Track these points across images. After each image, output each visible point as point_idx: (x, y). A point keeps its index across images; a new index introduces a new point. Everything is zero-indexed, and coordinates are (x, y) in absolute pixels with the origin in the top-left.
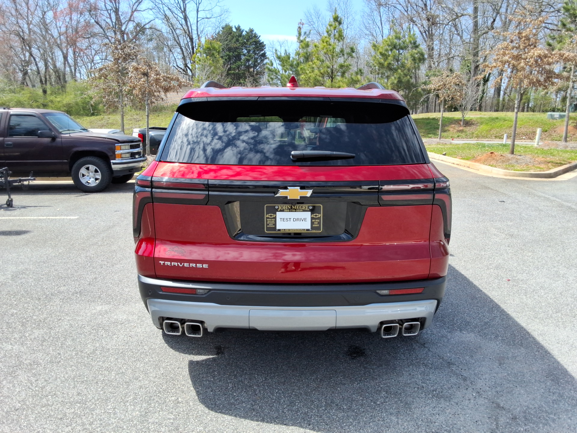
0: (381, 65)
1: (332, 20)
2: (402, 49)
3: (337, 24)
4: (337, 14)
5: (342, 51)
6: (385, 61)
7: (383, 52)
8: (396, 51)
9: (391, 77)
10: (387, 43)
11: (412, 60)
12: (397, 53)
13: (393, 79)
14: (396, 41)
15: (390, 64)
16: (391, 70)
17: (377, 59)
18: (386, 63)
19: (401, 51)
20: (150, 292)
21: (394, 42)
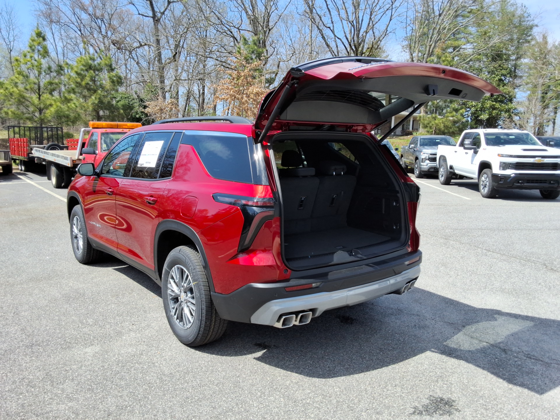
0: (78, 84)
1: (34, 35)
2: (98, 70)
3: (41, 39)
4: (40, 29)
5: (49, 68)
6: (82, 81)
7: (79, 72)
8: (92, 72)
9: (90, 97)
10: (82, 63)
11: (111, 82)
12: (94, 74)
13: (93, 99)
14: (90, 62)
15: (88, 84)
16: (89, 90)
17: (73, 78)
18: (83, 83)
19: (97, 73)
20: (276, 294)
21: (88, 63)
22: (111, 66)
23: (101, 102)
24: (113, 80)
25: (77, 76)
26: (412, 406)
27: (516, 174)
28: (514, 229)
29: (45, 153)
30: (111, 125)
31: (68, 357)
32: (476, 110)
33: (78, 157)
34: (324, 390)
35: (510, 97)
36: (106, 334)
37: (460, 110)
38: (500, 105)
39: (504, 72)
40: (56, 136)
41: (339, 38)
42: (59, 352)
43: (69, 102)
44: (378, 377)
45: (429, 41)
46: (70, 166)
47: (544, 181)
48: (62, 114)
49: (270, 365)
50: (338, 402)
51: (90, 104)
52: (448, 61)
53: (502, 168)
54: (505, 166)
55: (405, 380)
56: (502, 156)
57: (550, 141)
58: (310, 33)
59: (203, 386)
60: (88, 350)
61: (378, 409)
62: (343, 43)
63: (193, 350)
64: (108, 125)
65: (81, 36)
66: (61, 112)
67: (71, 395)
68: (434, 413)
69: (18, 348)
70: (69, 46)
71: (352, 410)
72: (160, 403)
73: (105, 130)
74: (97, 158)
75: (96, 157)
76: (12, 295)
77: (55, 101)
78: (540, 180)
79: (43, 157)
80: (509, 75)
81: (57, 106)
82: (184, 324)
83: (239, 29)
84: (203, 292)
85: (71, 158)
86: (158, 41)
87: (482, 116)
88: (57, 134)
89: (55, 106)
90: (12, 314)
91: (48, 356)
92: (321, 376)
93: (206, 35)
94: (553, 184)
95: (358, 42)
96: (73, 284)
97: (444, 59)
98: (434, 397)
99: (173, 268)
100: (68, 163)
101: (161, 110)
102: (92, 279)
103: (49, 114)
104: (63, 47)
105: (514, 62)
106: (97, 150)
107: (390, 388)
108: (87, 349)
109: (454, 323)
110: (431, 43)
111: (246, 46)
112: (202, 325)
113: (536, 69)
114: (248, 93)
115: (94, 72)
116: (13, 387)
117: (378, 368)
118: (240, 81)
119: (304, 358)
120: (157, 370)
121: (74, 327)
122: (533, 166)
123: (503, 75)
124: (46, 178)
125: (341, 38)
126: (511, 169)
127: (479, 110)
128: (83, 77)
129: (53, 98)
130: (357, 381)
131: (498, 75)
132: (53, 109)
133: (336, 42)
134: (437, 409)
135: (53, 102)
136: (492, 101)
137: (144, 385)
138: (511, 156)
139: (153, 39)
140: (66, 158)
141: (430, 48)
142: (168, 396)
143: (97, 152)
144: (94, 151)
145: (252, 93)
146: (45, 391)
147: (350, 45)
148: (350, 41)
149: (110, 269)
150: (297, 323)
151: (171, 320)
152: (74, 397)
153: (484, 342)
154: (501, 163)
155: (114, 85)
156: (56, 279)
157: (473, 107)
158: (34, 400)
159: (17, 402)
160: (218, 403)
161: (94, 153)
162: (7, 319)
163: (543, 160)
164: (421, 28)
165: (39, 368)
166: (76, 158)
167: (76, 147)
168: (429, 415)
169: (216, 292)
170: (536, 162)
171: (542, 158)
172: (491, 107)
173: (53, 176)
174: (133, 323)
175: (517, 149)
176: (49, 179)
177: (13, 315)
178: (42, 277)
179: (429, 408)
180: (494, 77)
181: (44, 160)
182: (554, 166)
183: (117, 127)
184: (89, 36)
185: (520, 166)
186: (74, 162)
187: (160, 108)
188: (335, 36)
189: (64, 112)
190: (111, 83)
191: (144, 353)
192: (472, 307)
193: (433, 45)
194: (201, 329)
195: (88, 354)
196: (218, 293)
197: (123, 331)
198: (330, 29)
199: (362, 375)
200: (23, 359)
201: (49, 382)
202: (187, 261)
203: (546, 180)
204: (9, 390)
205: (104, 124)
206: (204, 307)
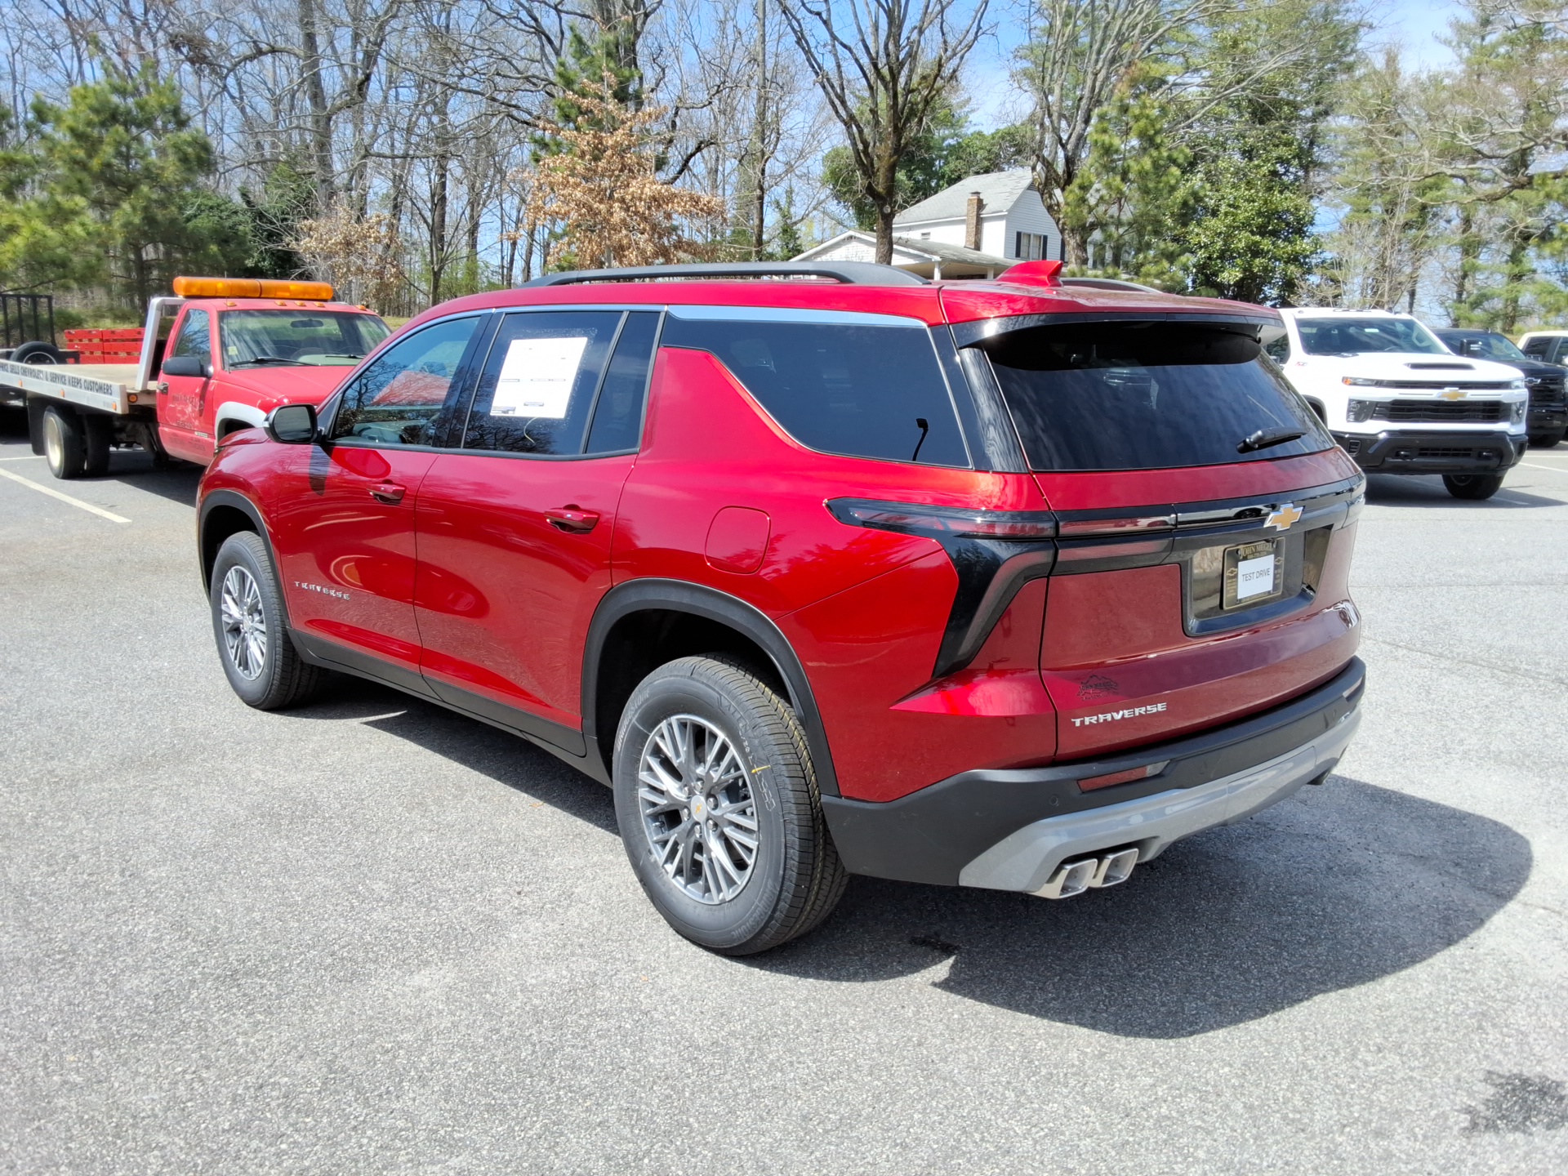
2: (138, 125)
6: (90, 156)
7: (81, 128)
8: (121, 129)
9: (115, 205)
10: (88, 101)
11: (180, 160)
12: (126, 137)
13: (127, 212)
14: (115, 99)
15: (109, 165)
16: (112, 183)
17: (64, 147)
18: (95, 164)
19: (134, 130)
20: (1054, 801)
21: (108, 102)
22: (176, 112)
23: (150, 220)
24: (185, 154)
25: (74, 142)
26: (1457, 1107)
27: (1390, 432)
28: (1429, 585)
29: (25, 372)
30: (242, 288)
31: (371, 1008)
32: (1210, 258)
33: (145, 384)
34: (1188, 1074)
35: (1298, 220)
36: (450, 927)
37: (1179, 255)
38: (1273, 244)
39: (1283, 151)
40: (31, 322)
41: (845, 46)
42: (333, 992)
43: (66, 220)
44: (1318, 1026)
45: (1092, 61)
46: (119, 411)
47: (1465, 452)
48: (46, 255)
49: (993, 1004)
50: (1249, 1108)
51: (116, 225)
52: (1147, 117)
53: (1352, 417)
54: (1361, 410)
55: (1396, 1029)
56: (1355, 384)
57: (1470, 343)
58: (758, 27)
59: (833, 1079)
60: (421, 979)
61: (1371, 1121)
62: (857, 61)
63: (741, 968)
64: (231, 288)
65: (66, 20)
66: (45, 249)
67: (442, 1132)
68: (1528, 1123)
69: (191, 987)
70: (31, 53)
71: (1303, 1130)
72: (734, 1140)
73: (229, 302)
74: (211, 388)
75: (205, 386)
76: (87, 815)
77: (23, 214)
78: (1455, 450)
79: (17, 385)
80: (1296, 162)
81: (34, 232)
82: (707, 890)
83: (559, 12)
84: (791, 794)
85: (123, 388)
86: (310, 39)
87: (1225, 274)
88: (36, 317)
89: (25, 232)
90: (117, 875)
91: (305, 1008)
92: (1157, 1032)
93: (447, 27)
94: (1487, 458)
95: (898, 59)
96: (265, 773)
97: (1137, 112)
98: (1501, 1076)
99: (663, 725)
100: (113, 404)
101: (348, 244)
102: (316, 755)
103: (9, 255)
104: (10, 54)
105: (1309, 125)
106: (209, 362)
107: (1369, 1058)
108: (416, 977)
109: (1425, 855)
110: (1098, 68)
111: (584, 61)
112: (785, 894)
113: (1370, 143)
114: (628, 197)
115: (127, 130)
116: (242, 1117)
117: (1301, 1000)
118: (602, 164)
119: (1077, 980)
120: (669, 1035)
121: (339, 908)
122: (1437, 411)
123: (1281, 160)
124: (29, 447)
125: (852, 46)
126: (1377, 418)
127: (1218, 258)
128: (93, 145)
129: (17, 207)
130: (1266, 1041)
131: (1267, 161)
132: (19, 241)
133: (836, 55)
134: (1528, 1112)
135: (19, 220)
136: (1253, 233)
137: (655, 1083)
138: (1379, 383)
139: (296, 33)
140: (105, 389)
141: (1095, 81)
142: (745, 1118)
143: (211, 369)
144: (202, 367)
145: (640, 199)
146: (354, 1123)
147: (875, 65)
148: (874, 55)
149: (355, 723)
150: (1098, 883)
151: (655, 878)
152: (456, 1135)
153: (1537, 907)
154: (1351, 401)
155: (190, 170)
156: (204, 760)
157: (1201, 247)
158: (332, 1155)
159: (279, 1164)
160: (908, 1131)
161: (202, 373)
162: (109, 893)
163: (1463, 395)
164: (1067, 25)
165: (295, 1047)
166: (137, 386)
167: (136, 354)
168: (1516, 1129)
169: (840, 797)
170: (1446, 399)
171: (1461, 388)
172: (1249, 248)
173: (52, 443)
174: (518, 889)
175: (1393, 365)
176: (39, 449)
177: (122, 880)
178: (154, 755)
179: (1506, 1110)
180: (1258, 167)
181: (20, 394)
182: (1490, 411)
183: (261, 294)
184: (90, 22)
185: (1402, 410)
186: (133, 399)
187: (345, 238)
188: (834, 38)
189: (53, 249)
190: (178, 164)
191: (598, 980)
192: (1446, 808)
193: (1104, 72)
194: (782, 903)
195: (428, 994)
196: (847, 798)
197: (499, 913)
198: (821, 18)
199: (1268, 1021)
200: (226, 1022)
201: (351, 1093)
202: (725, 703)
203: (1470, 449)
204: (232, 1128)
205: (220, 285)
206: (794, 839)
